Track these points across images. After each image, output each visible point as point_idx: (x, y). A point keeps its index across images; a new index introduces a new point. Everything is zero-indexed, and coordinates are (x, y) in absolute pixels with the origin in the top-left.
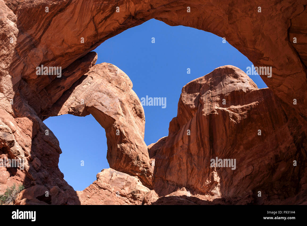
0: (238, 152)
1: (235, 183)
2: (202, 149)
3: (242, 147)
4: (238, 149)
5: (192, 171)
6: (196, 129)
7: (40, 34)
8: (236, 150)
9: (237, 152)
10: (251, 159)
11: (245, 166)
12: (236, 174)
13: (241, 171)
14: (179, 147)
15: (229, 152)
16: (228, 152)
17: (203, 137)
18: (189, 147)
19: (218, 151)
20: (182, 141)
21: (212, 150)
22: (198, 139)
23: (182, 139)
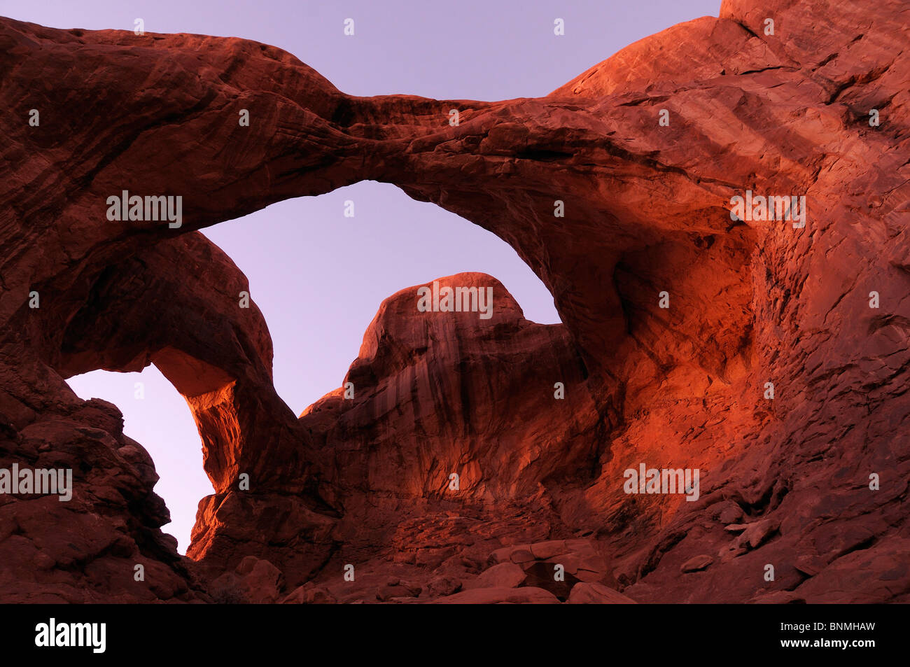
1: (516, 476)
2: (448, 423)
9: (510, 426)
10: (535, 437)
11: (528, 448)
12: (515, 461)
14: (391, 425)
15: (499, 427)
16: (496, 428)
17: (449, 403)
18: (418, 422)
19: (480, 426)
20: (396, 411)
21: (468, 425)
22: (440, 405)
23: (398, 406)
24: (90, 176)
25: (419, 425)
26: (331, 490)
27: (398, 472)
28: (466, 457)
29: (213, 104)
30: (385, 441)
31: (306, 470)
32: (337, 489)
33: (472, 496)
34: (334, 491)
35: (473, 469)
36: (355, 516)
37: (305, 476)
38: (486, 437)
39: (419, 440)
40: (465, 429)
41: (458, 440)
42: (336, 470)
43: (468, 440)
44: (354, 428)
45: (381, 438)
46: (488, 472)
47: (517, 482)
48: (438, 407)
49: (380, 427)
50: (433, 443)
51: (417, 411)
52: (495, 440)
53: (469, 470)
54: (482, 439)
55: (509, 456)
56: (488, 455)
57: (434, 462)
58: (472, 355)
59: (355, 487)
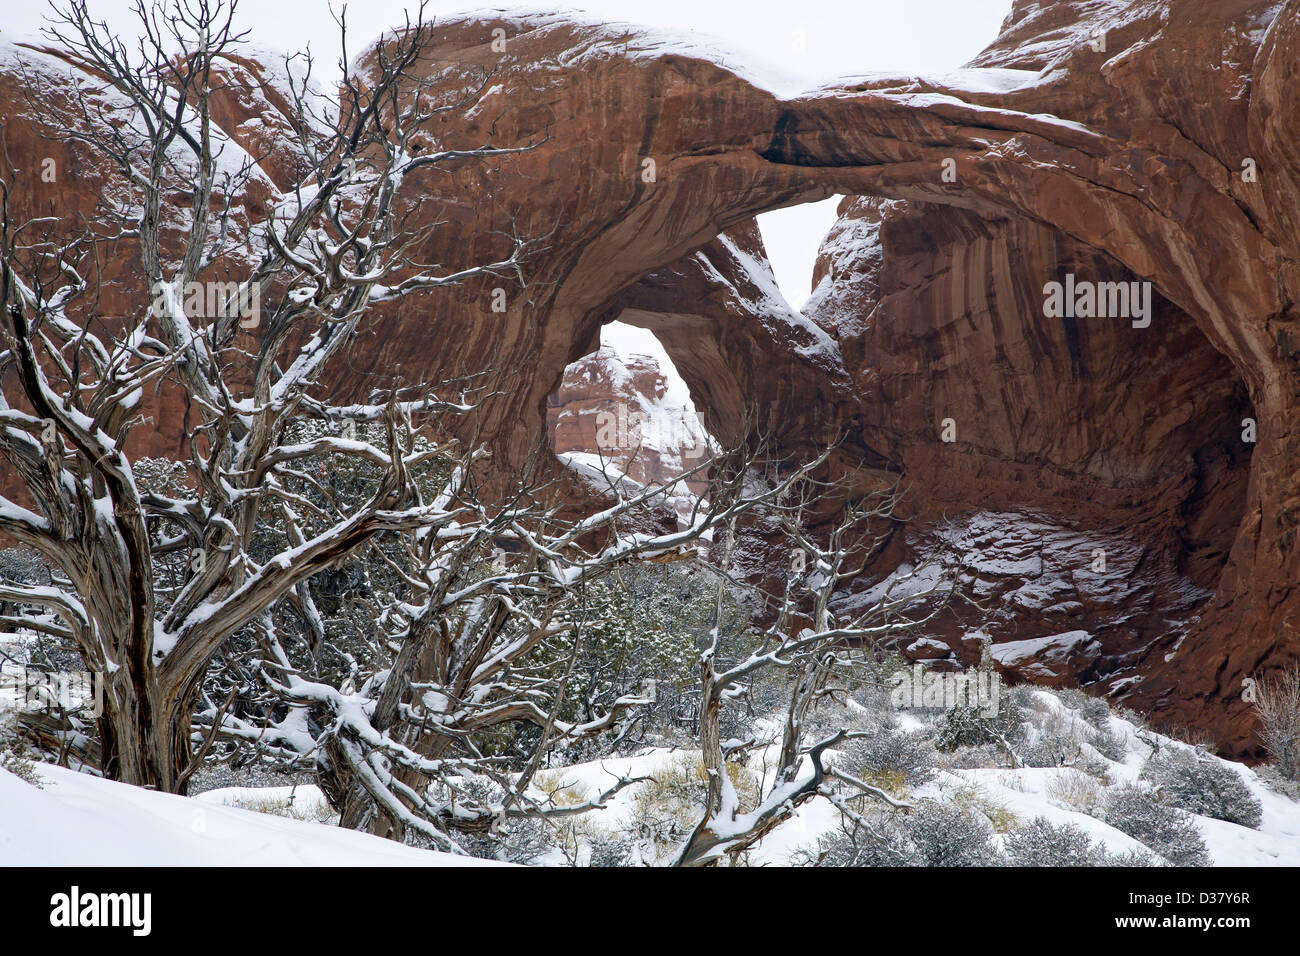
0: (1155, 362)
1: (1152, 443)
2: (1046, 357)
3: (1163, 350)
4: (1153, 354)
5: (1024, 421)
6: (1016, 298)
7: (550, 292)
8: (1146, 359)
9: (1150, 363)
10: (1187, 386)
11: (1174, 403)
12: (1151, 422)
13: (1164, 414)
14: (962, 342)
15: (1130, 366)
16: (1125, 367)
17: (1044, 330)
18: (1000, 348)
19: (1097, 367)
20: (966, 321)
21: (1077, 364)
22: (1030, 332)
23: (968, 315)
24: (552, 299)
25: (1002, 356)
26: (882, 436)
27: (977, 419)
28: (1074, 413)
29: (644, 197)
30: (954, 367)
31: (840, 411)
32: (891, 435)
33: (1082, 471)
34: (887, 438)
35: (1084, 431)
36: (920, 479)
37: (839, 420)
38: (1105, 384)
39: (1005, 377)
40: (1074, 369)
41: (1063, 385)
42: (885, 405)
43: (1079, 386)
44: (904, 335)
45: (949, 360)
46: (1107, 438)
47: (1154, 454)
48: (1027, 332)
49: (945, 342)
50: (1025, 385)
51: (998, 328)
52: (1122, 387)
53: (1079, 433)
54: (1099, 387)
55: (1143, 413)
56: (1111, 410)
57: (1027, 412)
58: (1079, 252)
59: (916, 433)
